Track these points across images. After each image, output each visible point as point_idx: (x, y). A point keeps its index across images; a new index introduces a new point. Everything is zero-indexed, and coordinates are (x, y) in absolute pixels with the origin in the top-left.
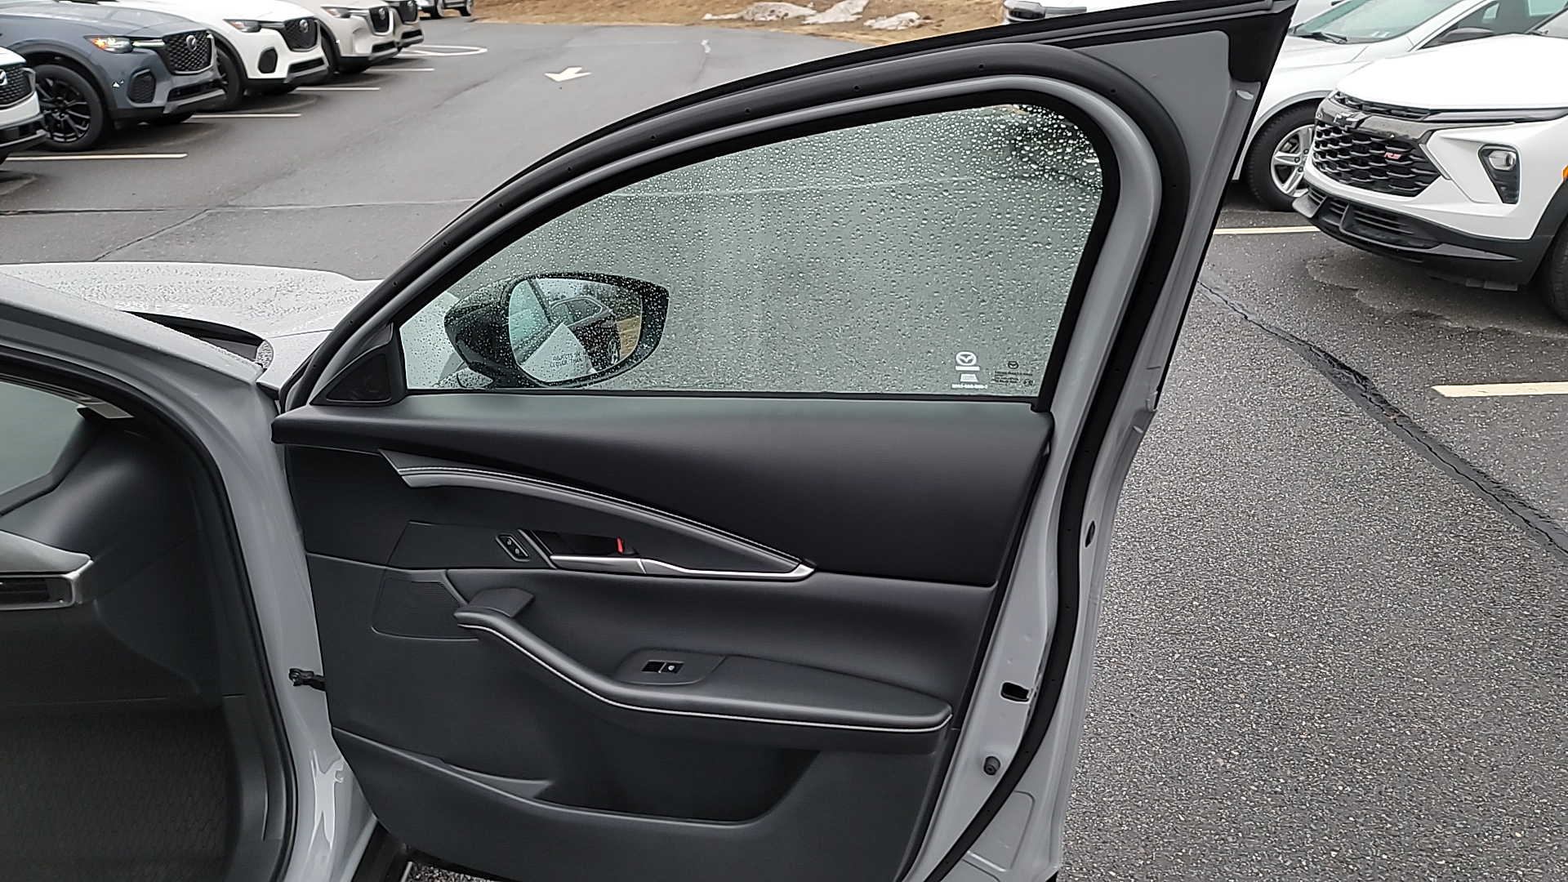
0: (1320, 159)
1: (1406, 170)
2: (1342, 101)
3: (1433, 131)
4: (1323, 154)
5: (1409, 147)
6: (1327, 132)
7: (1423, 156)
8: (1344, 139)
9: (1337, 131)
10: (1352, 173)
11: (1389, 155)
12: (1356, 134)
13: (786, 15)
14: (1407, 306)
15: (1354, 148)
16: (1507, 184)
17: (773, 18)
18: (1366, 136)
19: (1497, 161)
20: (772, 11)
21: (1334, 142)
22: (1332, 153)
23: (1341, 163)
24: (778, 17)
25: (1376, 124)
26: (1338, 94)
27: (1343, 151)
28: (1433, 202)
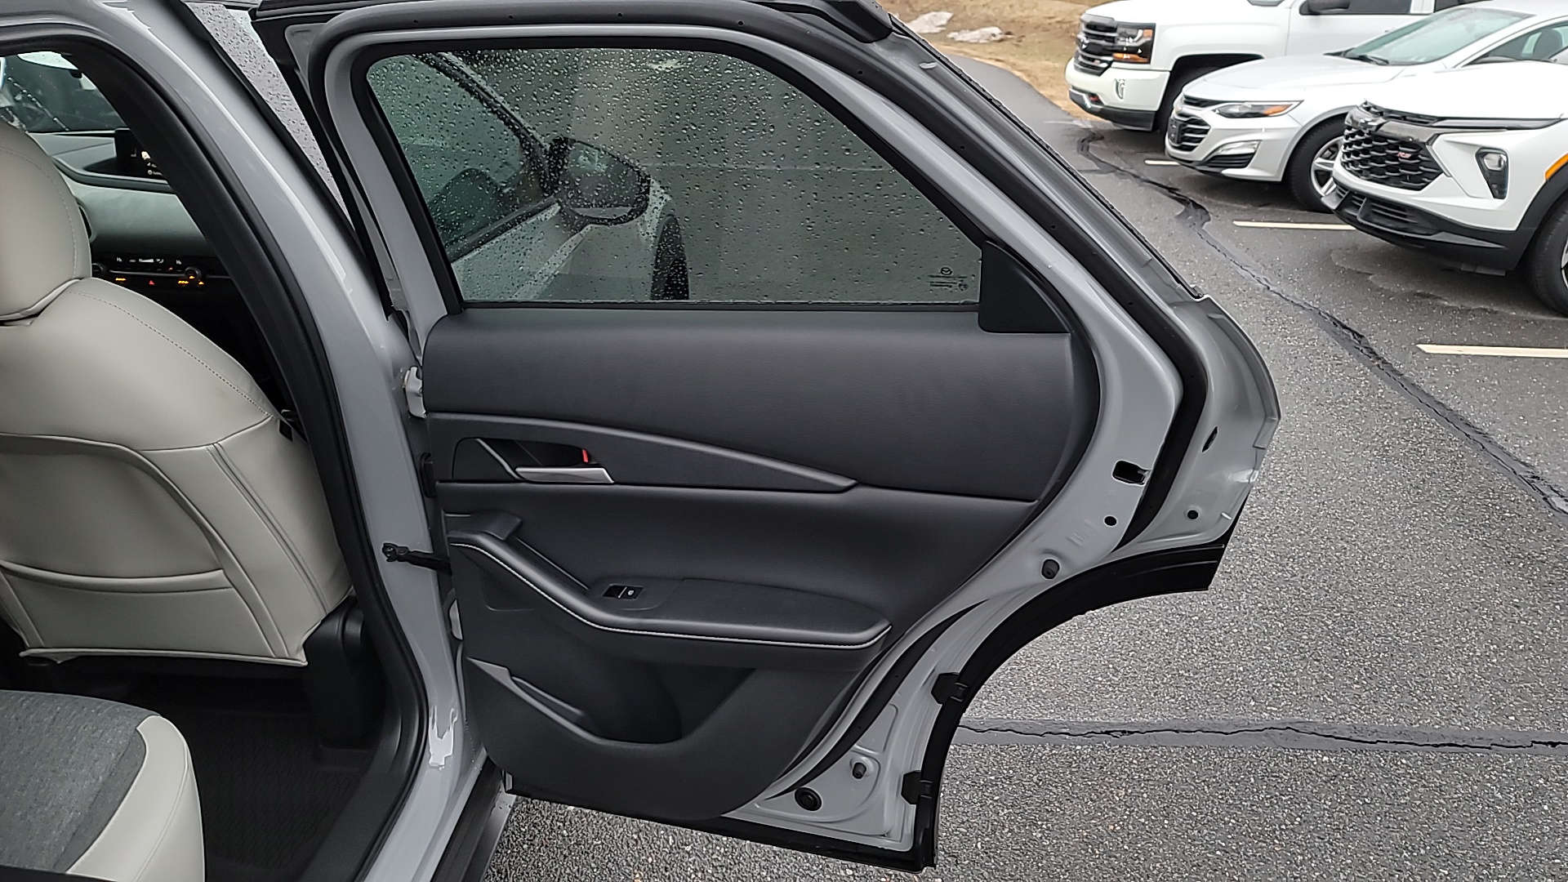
0: (1347, 159)
1: (1415, 168)
2: (1368, 109)
3: (1439, 135)
4: (1348, 154)
5: (1418, 148)
6: (1353, 135)
7: (1429, 156)
8: (1367, 141)
9: (1361, 134)
10: (1371, 170)
11: (1401, 154)
12: (1376, 136)
14: (1412, 288)
15: (1374, 148)
16: (1497, 182)
18: (1384, 138)
19: (1491, 163)
21: (1358, 143)
22: (1356, 153)
23: (1363, 162)
25: (1393, 128)
26: (1366, 103)
27: (1365, 151)
28: (1434, 196)
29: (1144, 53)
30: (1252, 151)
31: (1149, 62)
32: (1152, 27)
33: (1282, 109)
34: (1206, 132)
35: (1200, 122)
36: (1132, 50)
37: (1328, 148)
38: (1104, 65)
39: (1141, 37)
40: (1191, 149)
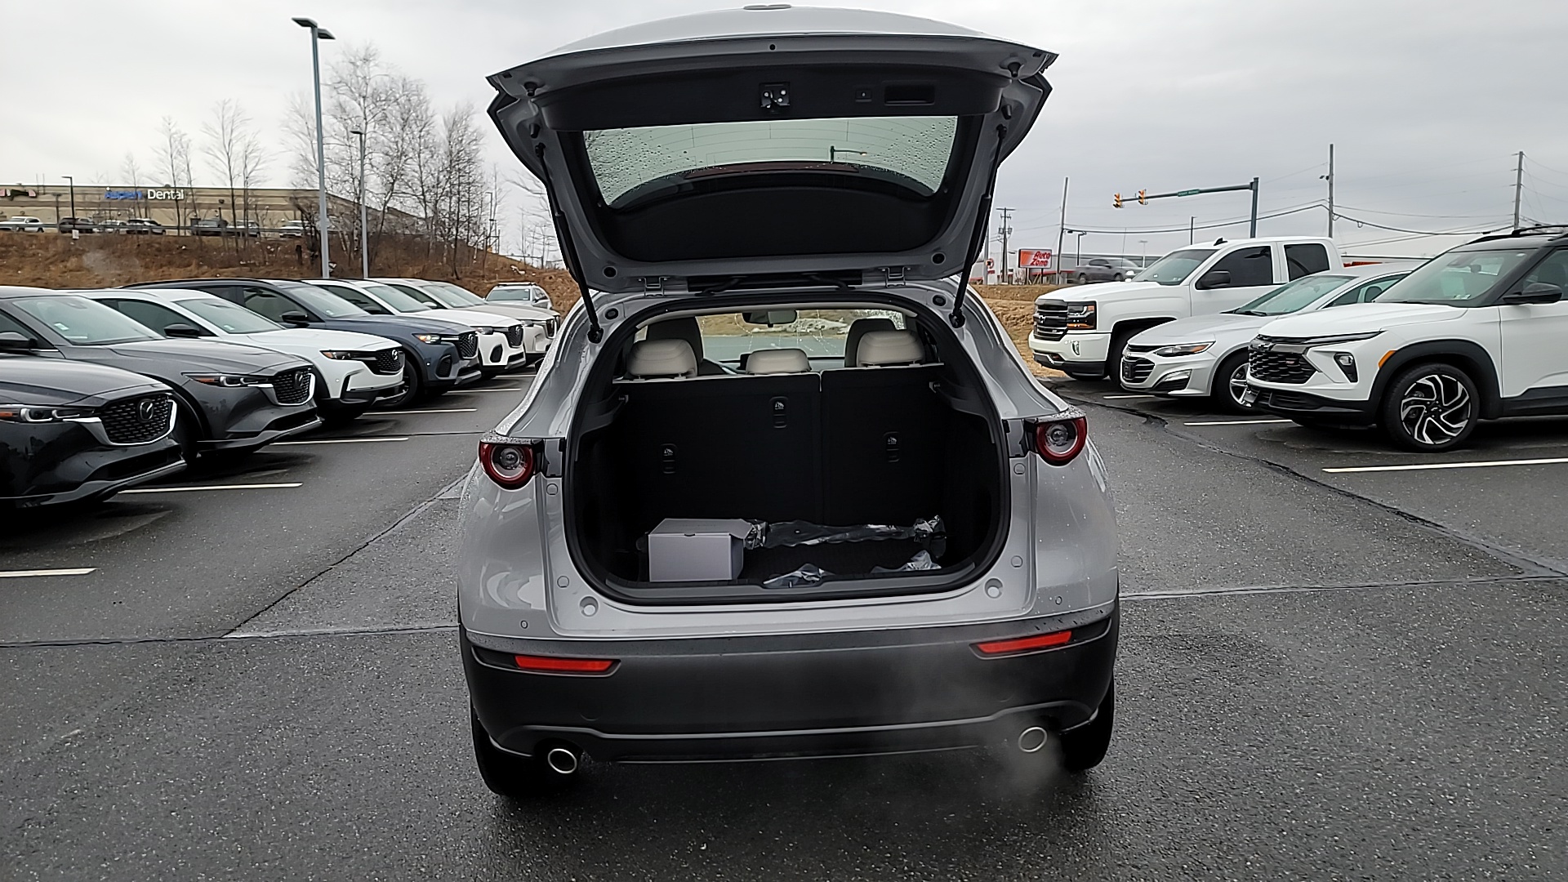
0: (1254, 371)
1: (1298, 369)
2: (1261, 339)
3: (1308, 348)
4: (1255, 368)
5: (1298, 357)
6: (1255, 355)
7: (1305, 361)
8: (1264, 358)
9: (1260, 354)
10: (1272, 374)
11: (1288, 362)
12: (1269, 353)
13: (823, 327)
14: (1312, 446)
15: (1271, 361)
16: (1351, 372)
17: (812, 329)
18: (1275, 354)
19: (1344, 361)
20: (811, 325)
21: (1259, 359)
22: (1259, 366)
23: (1265, 370)
24: (816, 328)
25: (1279, 348)
26: (1259, 335)
27: (1265, 363)
28: (1313, 385)
29: (1091, 322)
30: (1187, 377)
31: (1095, 328)
32: (1094, 303)
33: (1203, 347)
34: (1152, 368)
35: (1148, 362)
36: (1081, 320)
37: (1238, 372)
38: (1061, 333)
39: (1086, 312)
40: (1143, 380)
